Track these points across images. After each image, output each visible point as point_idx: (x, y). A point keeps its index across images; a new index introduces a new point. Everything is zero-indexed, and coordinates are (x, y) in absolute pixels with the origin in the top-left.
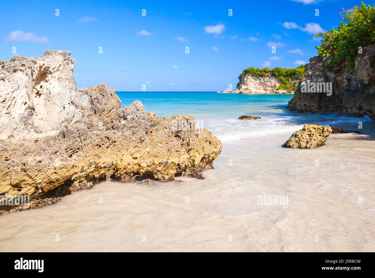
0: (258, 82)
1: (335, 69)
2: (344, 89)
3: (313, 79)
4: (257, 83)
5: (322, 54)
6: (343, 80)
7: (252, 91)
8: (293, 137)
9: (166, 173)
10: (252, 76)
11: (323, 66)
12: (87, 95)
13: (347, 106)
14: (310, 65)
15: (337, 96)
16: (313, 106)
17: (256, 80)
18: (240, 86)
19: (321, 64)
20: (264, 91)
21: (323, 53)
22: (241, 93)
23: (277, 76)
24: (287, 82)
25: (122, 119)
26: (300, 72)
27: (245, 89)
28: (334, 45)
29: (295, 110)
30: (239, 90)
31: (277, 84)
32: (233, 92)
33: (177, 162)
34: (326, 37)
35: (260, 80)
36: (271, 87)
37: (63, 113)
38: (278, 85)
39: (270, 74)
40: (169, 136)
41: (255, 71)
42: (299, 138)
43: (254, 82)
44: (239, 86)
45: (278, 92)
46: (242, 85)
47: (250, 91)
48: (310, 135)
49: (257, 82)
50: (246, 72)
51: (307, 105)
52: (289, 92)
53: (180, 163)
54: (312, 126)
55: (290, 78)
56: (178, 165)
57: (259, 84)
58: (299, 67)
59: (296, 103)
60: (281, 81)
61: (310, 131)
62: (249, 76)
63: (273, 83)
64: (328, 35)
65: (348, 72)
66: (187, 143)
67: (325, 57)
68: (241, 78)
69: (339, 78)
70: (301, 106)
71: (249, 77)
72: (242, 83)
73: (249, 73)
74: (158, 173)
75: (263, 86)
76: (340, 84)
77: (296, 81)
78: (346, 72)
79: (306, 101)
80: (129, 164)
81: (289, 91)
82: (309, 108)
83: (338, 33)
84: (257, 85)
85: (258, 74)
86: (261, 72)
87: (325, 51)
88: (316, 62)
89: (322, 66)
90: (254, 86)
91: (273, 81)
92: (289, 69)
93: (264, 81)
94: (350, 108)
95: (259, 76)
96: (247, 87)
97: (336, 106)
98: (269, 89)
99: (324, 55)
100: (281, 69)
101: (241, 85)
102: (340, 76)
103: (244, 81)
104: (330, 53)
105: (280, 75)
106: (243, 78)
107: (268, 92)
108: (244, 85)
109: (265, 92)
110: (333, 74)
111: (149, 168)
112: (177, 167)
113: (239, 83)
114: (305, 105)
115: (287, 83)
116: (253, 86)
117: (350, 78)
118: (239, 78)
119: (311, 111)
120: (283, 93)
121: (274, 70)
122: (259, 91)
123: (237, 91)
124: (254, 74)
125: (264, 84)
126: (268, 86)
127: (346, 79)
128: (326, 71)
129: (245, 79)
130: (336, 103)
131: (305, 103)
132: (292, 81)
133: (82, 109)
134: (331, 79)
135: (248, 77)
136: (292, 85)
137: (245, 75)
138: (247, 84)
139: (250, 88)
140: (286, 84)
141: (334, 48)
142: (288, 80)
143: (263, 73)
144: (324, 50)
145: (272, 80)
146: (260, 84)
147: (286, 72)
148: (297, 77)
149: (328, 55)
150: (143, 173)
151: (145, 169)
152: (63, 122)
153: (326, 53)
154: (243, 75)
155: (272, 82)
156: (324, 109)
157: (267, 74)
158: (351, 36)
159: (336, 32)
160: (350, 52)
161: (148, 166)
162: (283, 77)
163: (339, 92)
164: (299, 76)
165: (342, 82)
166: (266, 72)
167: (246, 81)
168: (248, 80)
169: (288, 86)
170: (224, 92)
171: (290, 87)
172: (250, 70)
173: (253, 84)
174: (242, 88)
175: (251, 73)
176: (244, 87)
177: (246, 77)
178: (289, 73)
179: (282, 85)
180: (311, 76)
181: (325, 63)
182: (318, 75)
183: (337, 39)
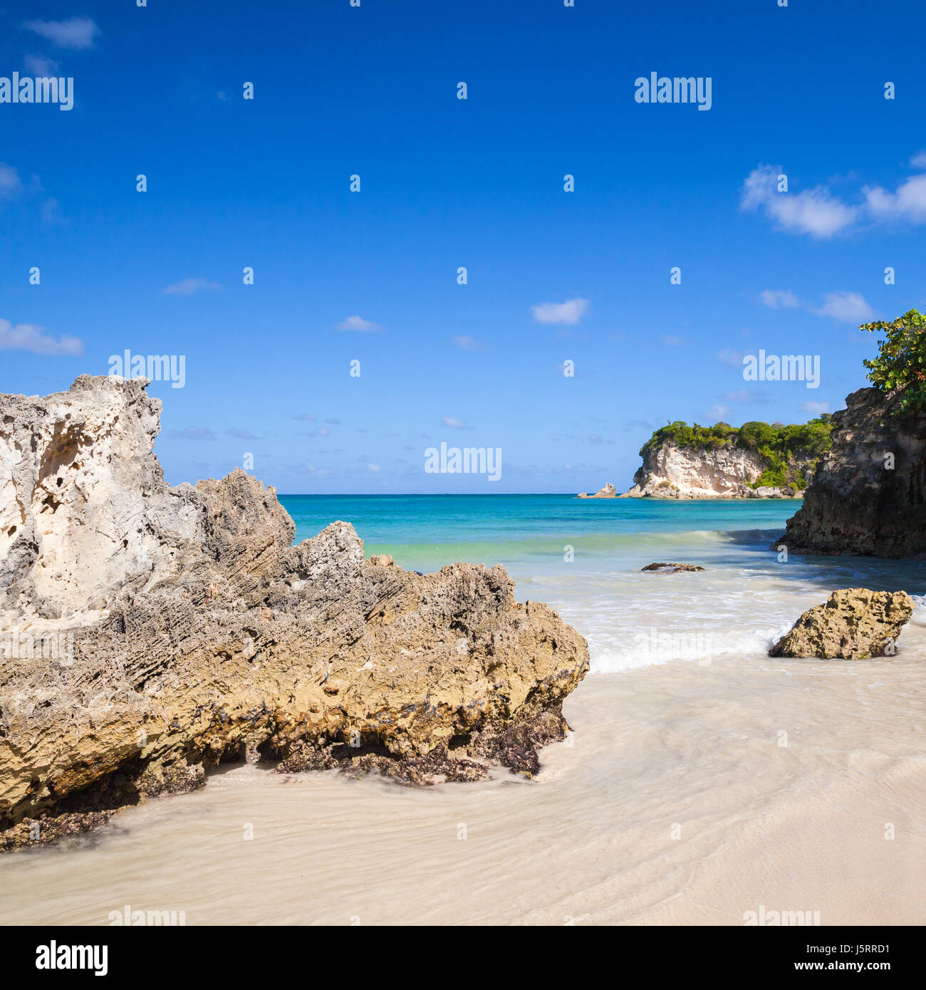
0: (698, 464)
4: (695, 469)
7: (680, 492)
10: (681, 448)
17: (692, 459)
18: (646, 476)
20: (715, 490)
22: (647, 495)
23: (753, 446)
24: (784, 463)
26: (819, 436)
27: (661, 486)
30: (641, 490)
31: (752, 471)
32: (625, 495)
35: (703, 458)
36: (737, 479)
38: (756, 473)
39: (733, 440)
41: (688, 431)
42: (818, 630)
43: (687, 466)
44: (641, 477)
45: (755, 493)
46: (652, 475)
47: (674, 492)
49: (693, 464)
50: (663, 437)
52: (790, 495)
55: (790, 451)
57: (700, 472)
58: (817, 421)
60: (763, 462)
62: (672, 447)
63: (742, 467)
68: (648, 454)
71: (672, 450)
72: (651, 468)
73: (672, 438)
75: (712, 477)
77: (809, 461)
81: (790, 490)
84: (694, 472)
85: (698, 441)
86: (705, 434)
90: (686, 477)
91: (741, 460)
92: (789, 427)
93: (717, 463)
95: (700, 448)
96: (665, 479)
98: (729, 484)
100: (764, 425)
101: (647, 474)
103: (657, 461)
105: (760, 445)
106: (652, 454)
107: (728, 493)
108: (656, 474)
109: (717, 494)
113: (641, 469)
115: (781, 466)
116: (682, 477)
118: (641, 454)
120: (772, 497)
121: (744, 430)
122: (702, 491)
123: (637, 492)
124: (686, 442)
125: (713, 471)
126: (728, 476)
129: (661, 457)
132: (797, 460)
135: (666, 450)
136: (797, 473)
137: (658, 444)
138: (666, 472)
139: (675, 484)
140: (778, 470)
142: (786, 460)
143: (711, 438)
145: (738, 457)
146: (705, 470)
147: (780, 436)
148: (813, 450)
154: (655, 446)
155: (738, 466)
157: (723, 442)
162: (772, 449)
164: (815, 446)
166: (720, 437)
167: (661, 462)
168: (667, 459)
169: (786, 474)
170: (599, 495)
171: (793, 480)
172: (674, 431)
173: (683, 470)
174: (650, 481)
175: (675, 438)
176: (656, 479)
177: (663, 450)
178: (787, 438)
179: (767, 474)
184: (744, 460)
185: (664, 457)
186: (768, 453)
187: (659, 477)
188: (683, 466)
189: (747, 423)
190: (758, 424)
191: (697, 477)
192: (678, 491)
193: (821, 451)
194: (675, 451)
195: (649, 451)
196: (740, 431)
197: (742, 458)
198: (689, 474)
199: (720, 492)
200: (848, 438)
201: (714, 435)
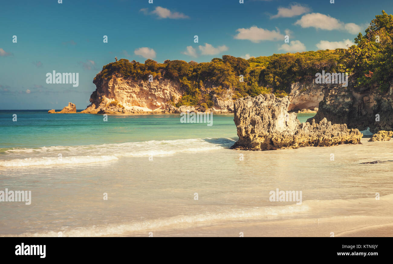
0: (137, 89)
1: (362, 89)
2: (372, 109)
3: (339, 99)
4: (135, 93)
6: (369, 100)
7: (125, 109)
10: (125, 78)
15: (365, 115)
17: (133, 86)
18: (100, 98)
20: (149, 108)
22: (101, 112)
23: (176, 77)
24: (197, 89)
26: (222, 71)
27: (111, 105)
28: (357, 63)
30: (96, 108)
31: (175, 95)
32: (84, 111)
35: (141, 85)
36: (164, 100)
38: (178, 96)
39: (162, 73)
41: (130, 66)
43: (129, 91)
44: (95, 99)
45: (179, 110)
46: (104, 97)
47: (121, 109)
49: (134, 89)
50: (111, 70)
52: (202, 111)
54: (382, 131)
55: (201, 81)
57: (138, 95)
60: (183, 89)
61: (382, 134)
62: (119, 77)
63: (168, 92)
65: (377, 93)
69: (366, 98)
71: (119, 80)
72: (104, 92)
73: (118, 72)
75: (147, 98)
76: (367, 104)
77: (214, 88)
78: (375, 93)
81: (202, 108)
84: (134, 95)
85: (137, 73)
86: (142, 68)
87: (347, 70)
90: (129, 98)
91: (167, 87)
92: (201, 64)
93: (150, 89)
95: (138, 78)
96: (114, 100)
97: (363, 125)
98: (159, 104)
100: (183, 63)
101: (101, 96)
102: (366, 96)
103: (108, 87)
104: (353, 71)
105: (181, 76)
106: (104, 82)
107: (158, 110)
108: (107, 96)
109: (151, 110)
110: (359, 95)
113: (95, 93)
115: (196, 91)
116: (126, 98)
117: (379, 99)
118: (94, 82)
121: (170, 66)
122: (140, 108)
123: (94, 110)
124: (129, 74)
125: (148, 95)
126: (158, 98)
127: (375, 100)
128: (351, 92)
129: (111, 84)
132: (206, 87)
134: (357, 99)
135: (115, 80)
136: (207, 96)
137: (108, 75)
138: (114, 95)
139: (120, 103)
140: (193, 94)
141: (357, 66)
142: (199, 87)
145: (166, 85)
146: (142, 93)
147: (195, 71)
148: (217, 80)
149: (351, 74)
154: (106, 76)
155: (166, 91)
157: (155, 74)
160: (383, 78)
162: (189, 79)
163: (366, 113)
164: (219, 78)
165: (369, 102)
167: (111, 87)
168: (116, 86)
169: (199, 97)
170: (63, 111)
171: (204, 101)
172: (121, 66)
173: (126, 94)
174: (103, 102)
175: (121, 71)
176: (108, 100)
177: (112, 80)
178: (199, 72)
179: (185, 97)
180: (336, 96)
181: (350, 83)
182: (344, 96)
183: (360, 58)
184: (169, 87)
185: (113, 85)
186: (186, 82)
187: (109, 98)
188: (127, 91)
190: (179, 62)
191: (136, 99)
192: (123, 108)
193: (223, 81)
194: (121, 80)
195: (102, 80)
196: (167, 67)
197: (168, 86)
198: (131, 96)
199: (153, 110)
201: (148, 70)
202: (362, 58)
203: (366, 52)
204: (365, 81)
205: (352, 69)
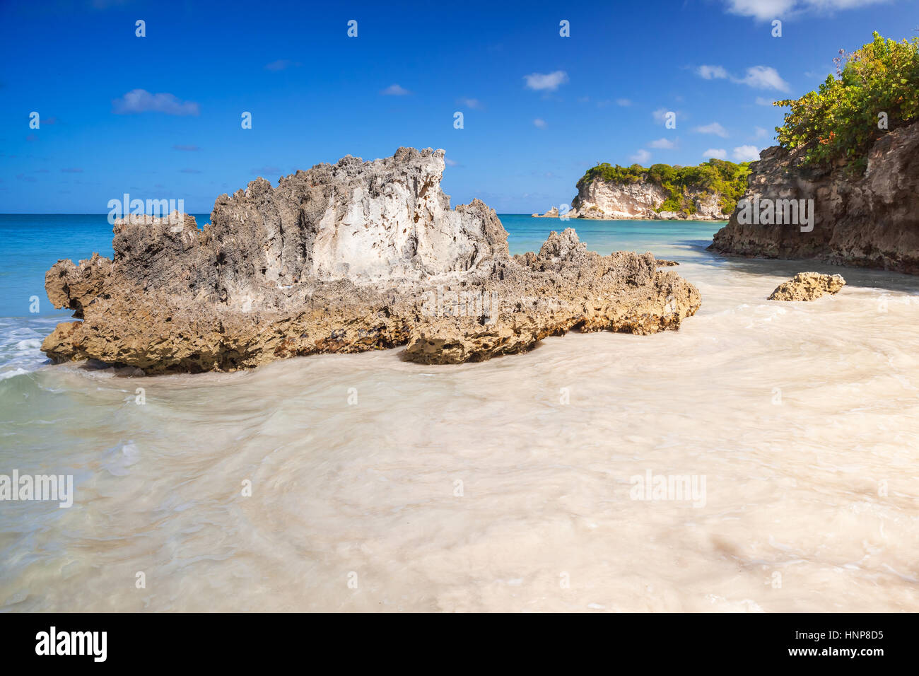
0: (618, 194)
1: (816, 173)
2: (832, 212)
3: (770, 192)
4: (616, 198)
5: (788, 143)
6: (830, 194)
7: (605, 214)
8: (780, 292)
9: (648, 329)
10: (606, 182)
11: (791, 166)
12: (478, 219)
13: (841, 246)
14: (762, 164)
16: (768, 245)
17: (613, 190)
18: (580, 202)
19: (785, 163)
20: (630, 213)
21: (791, 140)
22: (581, 216)
23: (659, 182)
24: (680, 194)
25: (552, 255)
26: (707, 175)
27: (591, 209)
28: (813, 125)
29: (731, 252)
30: (577, 212)
31: (657, 200)
32: (565, 216)
33: (660, 315)
34: (795, 108)
35: (622, 190)
36: (645, 205)
37: (453, 246)
38: (659, 201)
39: (644, 177)
40: (618, 282)
41: (612, 170)
43: (610, 196)
44: (576, 203)
45: (659, 215)
46: (585, 201)
47: (600, 214)
48: (807, 290)
49: (615, 194)
50: (594, 174)
51: (757, 242)
52: (683, 217)
53: (664, 315)
54: (811, 274)
55: (685, 186)
56: (662, 319)
57: (619, 200)
58: (706, 164)
59: (732, 239)
60: (666, 193)
61: (809, 283)
62: (600, 181)
63: (650, 197)
64: (802, 103)
65: (843, 179)
66: (667, 289)
67: (795, 148)
68: (582, 186)
69: (823, 191)
70: (743, 244)
71: (600, 184)
72: (584, 197)
73: (600, 175)
74: (638, 329)
75: (628, 203)
76: (824, 203)
77: (699, 193)
78: (840, 180)
79: (754, 234)
80: (597, 316)
81: (684, 214)
82: (759, 249)
83: (823, 99)
84: (615, 200)
85: (619, 178)
86: (624, 173)
87: (794, 137)
88: (774, 159)
89: (788, 167)
90: (609, 203)
92: (685, 168)
93: (631, 193)
94: (846, 249)
95: (620, 183)
96: (594, 205)
98: (640, 209)
99: (792, 145)
100: (667, 167)
101: (582, 201)
102: (824, 186)
103: (589, 192)
104: (806, 140)
105: (664, 181)
106: (585, 186)
107: (639, 215)
108: (588, 201)
109: (632, 216)
110: (810, 184)
111: (628, 321)
112: (659, 322)
113: (577, 197)
114: (751, 242)
115: (679, 196)
116: (606, 203)
117: (847, 191)
118: (577, 186)
119: (765, 255)
120: (671, 219)
121: (653, 170)
122: (620, 213)
123: (574, 214)
124: (610, 178)
125: (629, 200)
126: (639, 203)
127: (839, 193)
128: (796, 178)
129: (592, 188)
130: (813, 239)
131: (752, 239)
132: (690, 192)
133: (477, 241)
134: (805, 193)
135: (596, 184)
136: (690, 202)
137: (590, 179)
138: (595, 200)
139: (601, 208)
140: (676, 199)
141: (813, 130)
142: (682, 192)
143: (628, 176)
144: (793, 134)
145: (647, 190)
146: (623, 198)
147: (679, 175)
148: (702, 186)
149: (801, 145)
150: (618, 327)
151: (622, 322)
152: (457, 260)
153: (797, 140)
155: (647, 196)
156: (790, 250)
157: (637, 178)
158: (861, 111)
159: (821, 97)
160: (855, 141)
161: (627, 318)
162: (672, 184)
163: (822, 219)
164: (704, 182)
165: (829, 199)
166: (635, 175)
167: (591, 192)
168: (596, 190)
169: (682, 203)
170: (546, 215)
171: (686, 207)
172: (602, 170)
173: (607, 198)
174: (583, 206)
175: (603, 175)
176: (588, 205)
177: (593, 184)
178: (684, 176)
179: (667, 202)
180: (765, 186)
181: (795, 161)
182: (780, 185)
183: (821, 113)
184: (652, 192)
185: (594, 189)
186: (669, 187)
187: (590, 203)
188: (607, 195)
189: (654, 165)
190: (663, 166)
191: (617, 203)
192: (603, 213)
193: (709, 186)
194: (602, 184)
195: (583, 184)
196: (649, 171)
197: (650, 191)
198: (612, 201)
199: (633, 214)
200: (763, 180)
201: (630, 174)
202: (825, 115)
203: (833, 102)
204: (819, 154)
205: (804, 136)
